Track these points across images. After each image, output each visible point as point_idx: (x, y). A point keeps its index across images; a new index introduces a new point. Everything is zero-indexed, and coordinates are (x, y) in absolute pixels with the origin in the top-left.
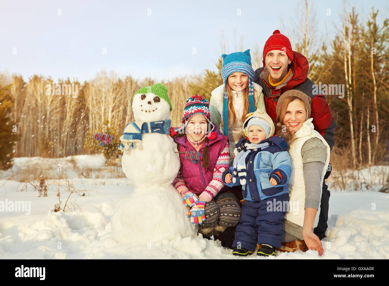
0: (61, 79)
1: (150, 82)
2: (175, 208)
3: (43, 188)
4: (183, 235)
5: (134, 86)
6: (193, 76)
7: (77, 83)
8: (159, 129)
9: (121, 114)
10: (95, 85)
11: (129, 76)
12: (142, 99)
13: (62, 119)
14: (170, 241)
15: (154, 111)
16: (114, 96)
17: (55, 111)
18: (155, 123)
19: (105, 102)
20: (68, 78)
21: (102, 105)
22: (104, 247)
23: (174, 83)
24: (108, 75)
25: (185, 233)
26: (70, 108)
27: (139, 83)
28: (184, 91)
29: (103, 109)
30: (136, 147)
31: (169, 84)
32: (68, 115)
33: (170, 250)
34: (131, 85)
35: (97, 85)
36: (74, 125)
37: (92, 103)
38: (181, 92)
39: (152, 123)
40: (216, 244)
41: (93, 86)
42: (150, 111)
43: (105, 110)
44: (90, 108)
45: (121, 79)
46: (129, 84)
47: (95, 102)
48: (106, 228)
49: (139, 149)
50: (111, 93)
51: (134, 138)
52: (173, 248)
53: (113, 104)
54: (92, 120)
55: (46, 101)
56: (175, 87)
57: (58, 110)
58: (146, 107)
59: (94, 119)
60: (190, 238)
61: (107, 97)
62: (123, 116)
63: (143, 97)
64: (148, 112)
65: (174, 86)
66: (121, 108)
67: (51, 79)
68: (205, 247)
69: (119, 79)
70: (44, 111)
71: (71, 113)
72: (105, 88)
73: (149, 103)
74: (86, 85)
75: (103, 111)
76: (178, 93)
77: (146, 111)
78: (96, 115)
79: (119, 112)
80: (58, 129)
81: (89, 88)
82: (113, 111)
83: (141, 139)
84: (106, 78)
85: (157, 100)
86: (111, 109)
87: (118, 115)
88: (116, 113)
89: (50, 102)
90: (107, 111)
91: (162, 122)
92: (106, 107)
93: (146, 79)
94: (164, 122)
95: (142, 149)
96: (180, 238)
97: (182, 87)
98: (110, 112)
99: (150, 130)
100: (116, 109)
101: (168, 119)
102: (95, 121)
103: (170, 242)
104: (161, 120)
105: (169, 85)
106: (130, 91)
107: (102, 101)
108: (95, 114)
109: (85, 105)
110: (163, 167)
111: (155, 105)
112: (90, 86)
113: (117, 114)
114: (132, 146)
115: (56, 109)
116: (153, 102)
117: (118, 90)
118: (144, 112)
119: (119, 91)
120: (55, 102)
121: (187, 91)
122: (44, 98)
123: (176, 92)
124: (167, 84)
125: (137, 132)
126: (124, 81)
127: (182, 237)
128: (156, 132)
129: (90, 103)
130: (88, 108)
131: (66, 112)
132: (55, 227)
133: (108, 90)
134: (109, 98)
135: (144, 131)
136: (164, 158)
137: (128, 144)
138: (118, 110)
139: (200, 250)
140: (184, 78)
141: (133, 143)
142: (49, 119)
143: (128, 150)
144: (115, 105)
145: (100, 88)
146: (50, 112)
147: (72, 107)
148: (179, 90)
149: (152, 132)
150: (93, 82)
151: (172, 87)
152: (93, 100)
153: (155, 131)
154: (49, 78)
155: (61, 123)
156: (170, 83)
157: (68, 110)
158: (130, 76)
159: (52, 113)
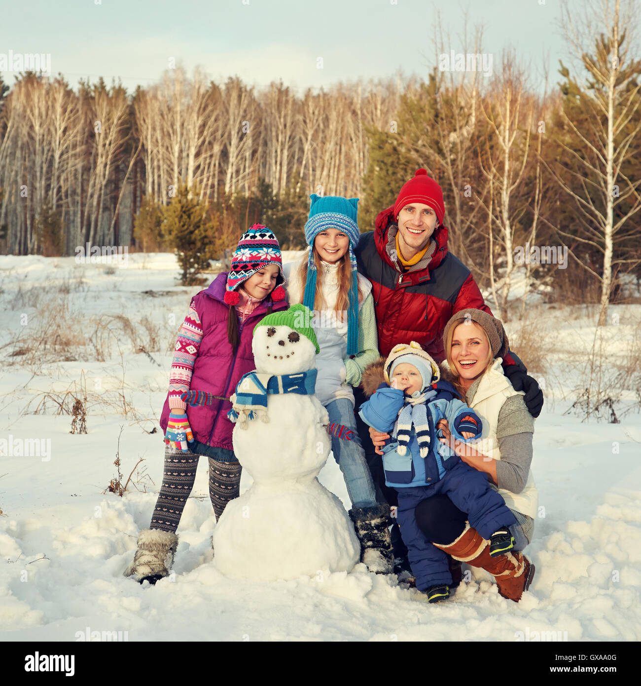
0: (85, 80)
1: (280, 91)
2: (321, 522)
3: (79, 417)
4: (334, 566)
5: (245, 102)
6: (376, 81)
7: (120, 92)
8: (297, 387)
9: (216, 161)
10: (160, 97)
11: (234, 77)
12: (269, 335)
13: (88, 169)
14: (311, 577)
15: (288, 356)
16: (200, 122)
17: (71, 152)
18: (291, 377)
19: (182, 134)
20: (101, 79)
21: (174, 143)
22: (202, 584)
23: (335, 94)
24: (190, 76)
25: (338, 564)
26: (104, 145)
27: (256, 94)
28: (354, 113)
29: (176, 149)
30: (257, 418)
31: (321, 94)
32: (101, 161)
33: (311, 594)
34: (240, 97)
35: (163, 96)
36: (114, 184)
37: (152, 136)
38: (349, 117)
39: (285, 378)
40: (389, 582)
41: (155, 97)
42: (281, 358)
43: (181, 151)
44: (149, 147)
45: (217, 83)
46: (234, 95)
47: (158, 134)
48: (202, 528)
49: (263, 421)
50: (195, 116)
51: (254, 403)
52: (316, 590)
53: (198, 139)
54: (153, 173)
55: (52, 129)
56: (335, 105)
57: (78, 149)
58: (276, 349)
59: (156, 171)
60: (346, 572)
61: (185, 124)
62: (220, 164)
63: (271, 332)
64: (278, 358)
65: (333, 102)
66: (217, 148)
67: (63, 79)
68: (370, 588)
69: (212, 83)
70: (49, 150)
71: (107, 158)
72: (182, 104)
73: (281, 343)
74: (140, 95)
75: (176, 154)
76: (341, 117)
77: (276, 357)
78: (161, 162)
79: (211, 156)
80: (79, 191)
81: (146, 103)
82: (197, 155)
83: (266, 405)
84: (184, 82)
85: (294, 338)
86: (193, 151)
87: (209, 164)
88: (205, 159)
89: (60, 132)
90: (184, 155)
91: (302, 375)
92: (183, 145)
93: (272, 85)
94: (305, 374)
95: (267, 421)
96: (328, 572)
97: (351, 103)
98: (192, 157)
99: (281, 390)
100: (206, 151)
101: (312, 368)
102: (159, 176)
103: (312, 580)
104: (301, 371)
105: (321, 99)
106: (236, 112)
107: (174, 132)
108: (159, 161)
109: (137, 140)
110: (302, 452)
111: (290, 346)
112: (148, 98)
113: (208, 161)
114: (251, 415)
115: (74, 146)
116: (287, 341)
117: (210, 108)
118: (272, 358)
119: (212, 111)
120: (70, 132)
121: (363, 114)
122: (48, 121)
123: (338, 115)
124: (319, 96)
125: (260, 392)
126: (223, 87)
127: (332, 571)
128: (291, 392)
129: (149, 136)
130: (143, 145)
131: (97, 155)
132: (114, 531)
133: (189, 107)
134: (191, 127)
135: (271, 391)
136: (305, 437)
137: (244, 413)
138: (209, 154)
139: (362, 594)
140: (357, 85)
141: (252, 412)
142: (58, 168)
143: (245, 422)
144: (204, 142)
145: (172, 104)
146: (62, 154)
147: (110, 144)
148: (343, 113)
149: (285, 391)
150: (156, 88)
151: (329, 104)
152: (154, 129)
153: (289, 390)
154: (59, 78)
155: (85, 177)
156: (325, 95)
157: (100, 150)
158: (238, 79)
159: (65, 157)
